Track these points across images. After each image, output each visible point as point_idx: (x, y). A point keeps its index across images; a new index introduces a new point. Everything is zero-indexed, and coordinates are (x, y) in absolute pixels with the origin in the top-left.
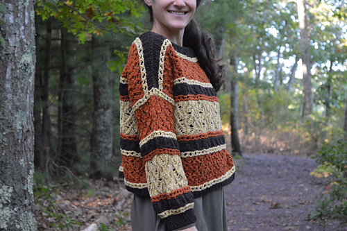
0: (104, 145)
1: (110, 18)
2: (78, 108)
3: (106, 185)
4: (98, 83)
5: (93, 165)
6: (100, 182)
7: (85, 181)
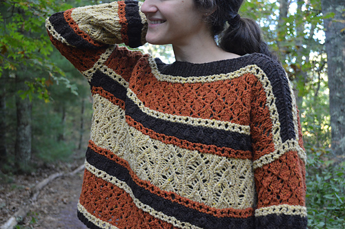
0: (25, 151)
1: (23, 55)
2: (7, 124)
3: (26, 179)
4: (20, 107)
5: (17, 165)
6: (21, 177)
7: (10, 178)
